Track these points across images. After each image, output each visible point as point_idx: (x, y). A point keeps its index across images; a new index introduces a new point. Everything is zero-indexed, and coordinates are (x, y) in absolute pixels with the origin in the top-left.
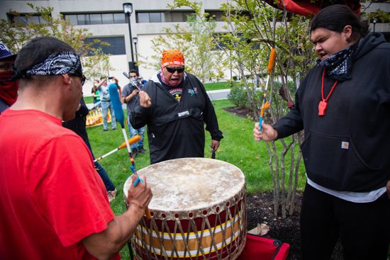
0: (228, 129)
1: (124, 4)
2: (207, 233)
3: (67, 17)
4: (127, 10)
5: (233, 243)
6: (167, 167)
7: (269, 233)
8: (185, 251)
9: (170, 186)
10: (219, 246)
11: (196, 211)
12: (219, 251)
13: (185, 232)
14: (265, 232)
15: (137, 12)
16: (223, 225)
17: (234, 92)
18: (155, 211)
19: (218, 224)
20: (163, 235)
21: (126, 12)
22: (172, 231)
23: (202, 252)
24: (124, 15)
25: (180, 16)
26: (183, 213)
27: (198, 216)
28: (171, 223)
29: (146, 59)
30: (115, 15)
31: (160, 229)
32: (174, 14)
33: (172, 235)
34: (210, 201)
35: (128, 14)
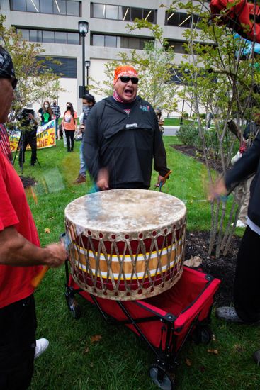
0: (173, 166)
1: (80, 22)
2: (154, 255)
3: (19, 31)
4: (82, 29)
5: (175, 266)
6: (104, 196)
7: (201, 266)
8: (133, 273)
9: (113, 212)
10: (164, 268)
11: (146, 232)
12: (164, 273)
13: (134, 254)
14: (197, 264)
15: (92, 33)
16: (169, 248)
17: (183, 130)
18: (104, 233)
19: (165, 246)
20: (111, 257)
21: (81, 31)
22: (121, 253)
23: (148, 273)
24: (78, 35)
25: (137, 43)
26: (134, 234)
27: (148, 237)
28: (121, 245)
29: (98, 84)
30: (69, 34)
31: (108, 252)
32: (131, 39)
33: (121, 257)
34: (158, 223)
35: (83, 34)
